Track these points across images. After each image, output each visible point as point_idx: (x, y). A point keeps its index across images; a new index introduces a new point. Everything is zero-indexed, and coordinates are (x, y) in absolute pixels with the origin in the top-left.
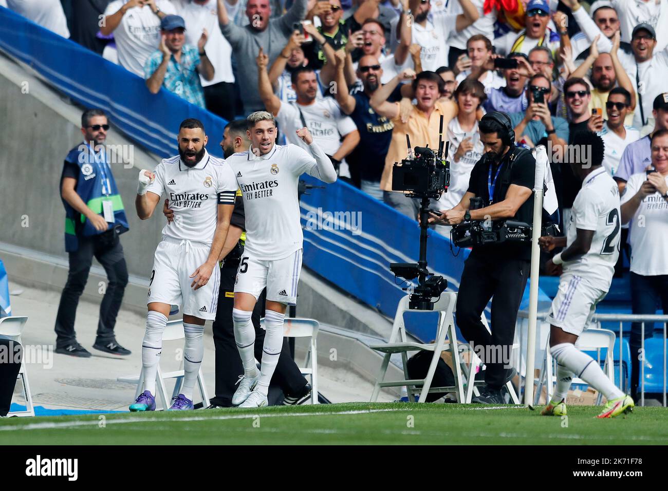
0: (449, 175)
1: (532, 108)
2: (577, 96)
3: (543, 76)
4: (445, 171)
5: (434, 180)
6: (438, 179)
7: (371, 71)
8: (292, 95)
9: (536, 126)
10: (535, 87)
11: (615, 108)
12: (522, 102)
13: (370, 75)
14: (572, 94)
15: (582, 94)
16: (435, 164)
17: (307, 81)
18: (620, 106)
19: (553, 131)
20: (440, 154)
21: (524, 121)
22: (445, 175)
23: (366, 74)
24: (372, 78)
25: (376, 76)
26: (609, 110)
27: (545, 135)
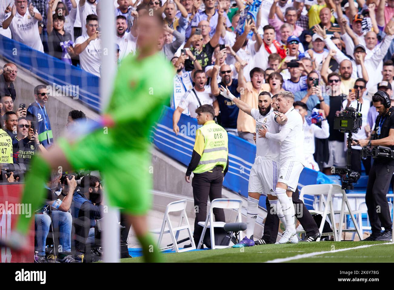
0: (362, 120)
1: (312, 89)
2: (334, 82)
3: (315, 72)
4: (360, 119)
5: (355, 124)
6: (357, 123)
7: (227, 74)
8: (178, 85)
9: (313, 98)
10: (311, 78)
11: (359, 88)
12: (300, 85)
13: (226, 76)
14: (332, 81)
15: (336, 81)
16: (356, 116)
17: (200, 78)
18: (362, 87)
19: (323, 100)
20: (357, 110)
21: (307, 96)
22: (360, 121)
23: (224, 75)
24: (227, 77)
25: (229, 76)
26: (356, 90)
27: (319, 102)
